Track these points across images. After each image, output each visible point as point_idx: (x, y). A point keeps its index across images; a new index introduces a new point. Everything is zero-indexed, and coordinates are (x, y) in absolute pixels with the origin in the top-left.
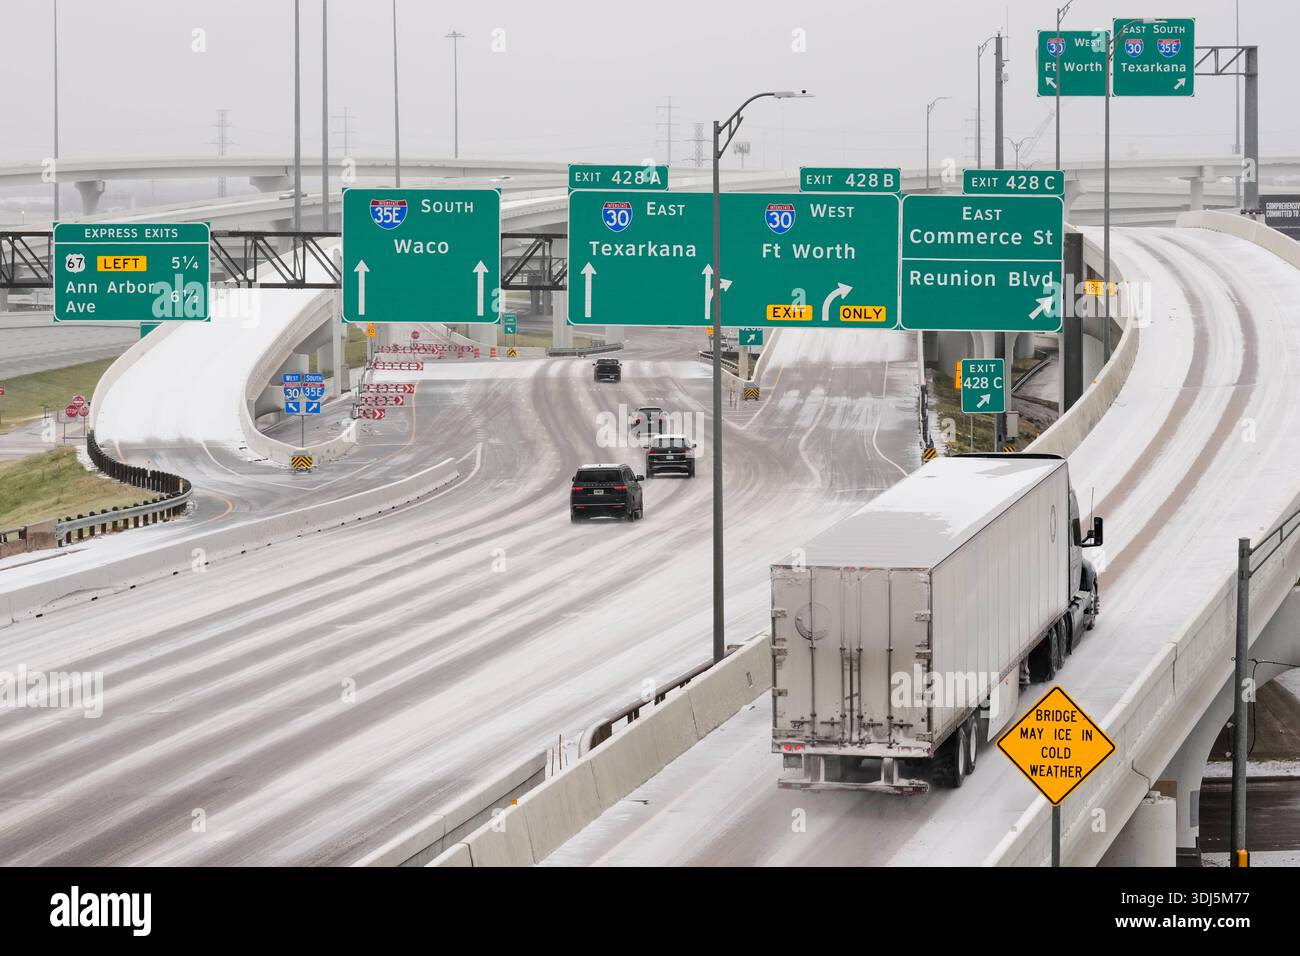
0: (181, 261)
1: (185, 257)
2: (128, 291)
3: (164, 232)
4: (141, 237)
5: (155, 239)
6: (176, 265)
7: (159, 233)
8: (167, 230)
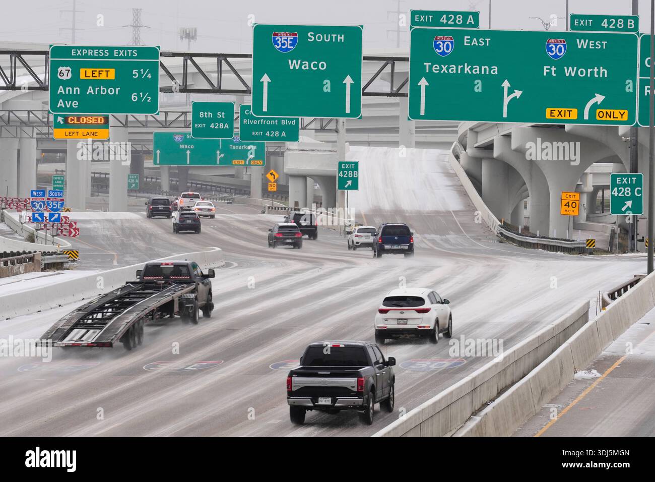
0: (139, 72)
1: (142, 70)
2: (102, 93)
3: (128, 53)
4: (111, 56)
5: (121, 58)
6: (135, 75)
7: (124, 53)
8: (130, 51)
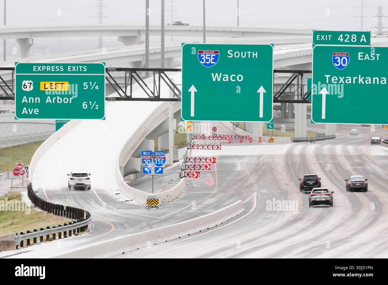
0: (89, 85)
1: (91, 83)
2: (58, 102)
3: (79, 68)
4: (66, 71)
5: (74, 72)
6: (85, 87)
7: (76, 69)
